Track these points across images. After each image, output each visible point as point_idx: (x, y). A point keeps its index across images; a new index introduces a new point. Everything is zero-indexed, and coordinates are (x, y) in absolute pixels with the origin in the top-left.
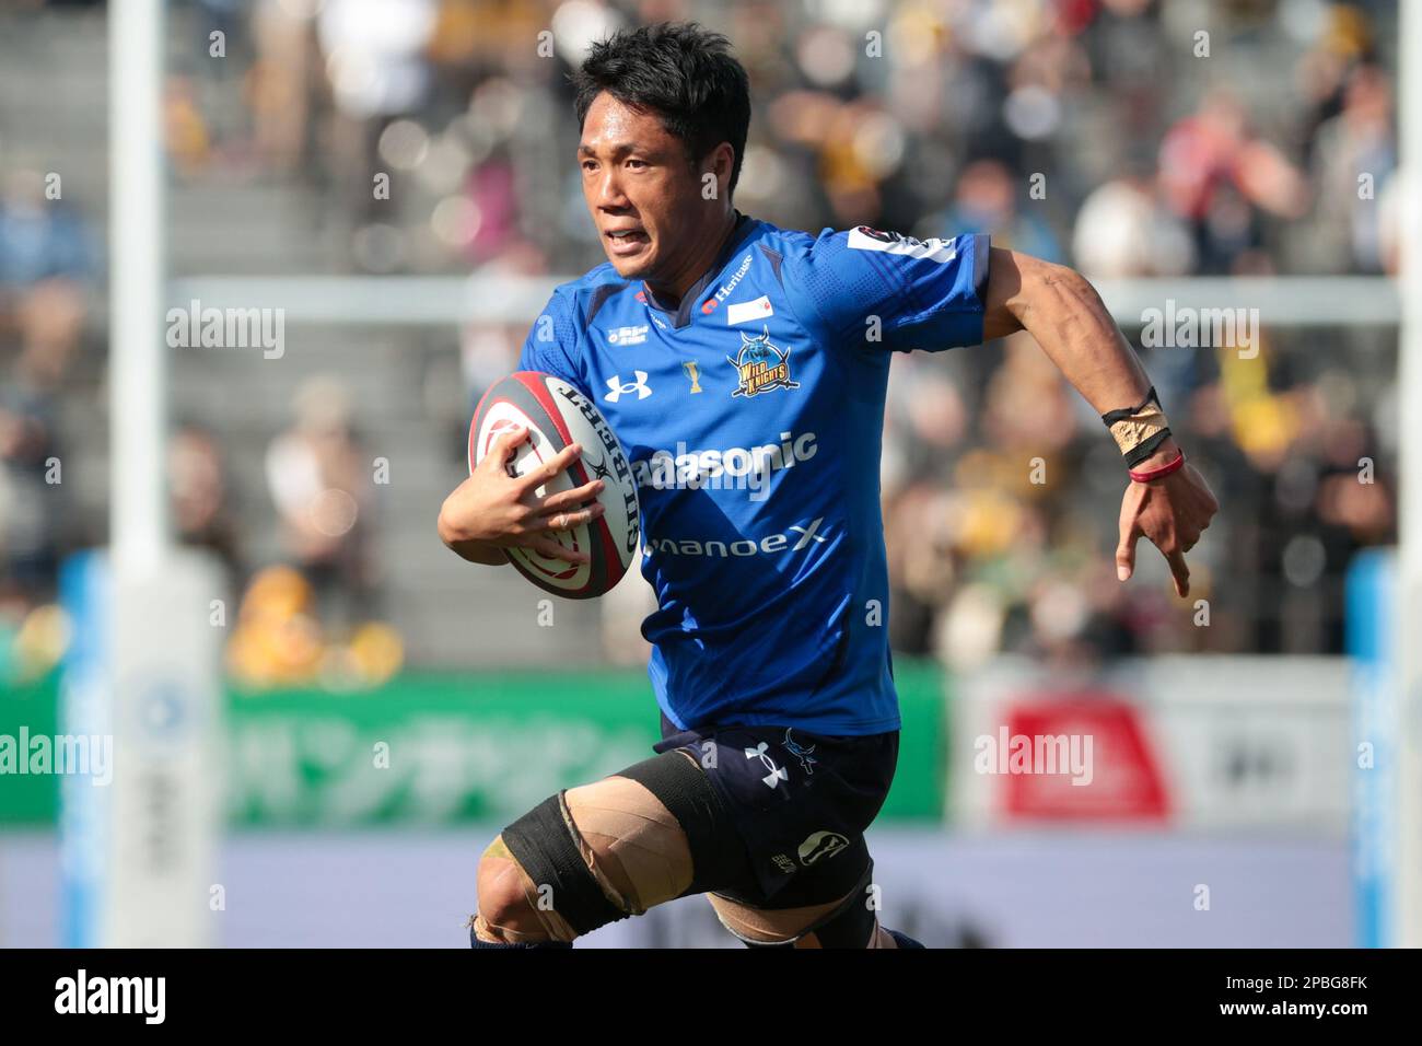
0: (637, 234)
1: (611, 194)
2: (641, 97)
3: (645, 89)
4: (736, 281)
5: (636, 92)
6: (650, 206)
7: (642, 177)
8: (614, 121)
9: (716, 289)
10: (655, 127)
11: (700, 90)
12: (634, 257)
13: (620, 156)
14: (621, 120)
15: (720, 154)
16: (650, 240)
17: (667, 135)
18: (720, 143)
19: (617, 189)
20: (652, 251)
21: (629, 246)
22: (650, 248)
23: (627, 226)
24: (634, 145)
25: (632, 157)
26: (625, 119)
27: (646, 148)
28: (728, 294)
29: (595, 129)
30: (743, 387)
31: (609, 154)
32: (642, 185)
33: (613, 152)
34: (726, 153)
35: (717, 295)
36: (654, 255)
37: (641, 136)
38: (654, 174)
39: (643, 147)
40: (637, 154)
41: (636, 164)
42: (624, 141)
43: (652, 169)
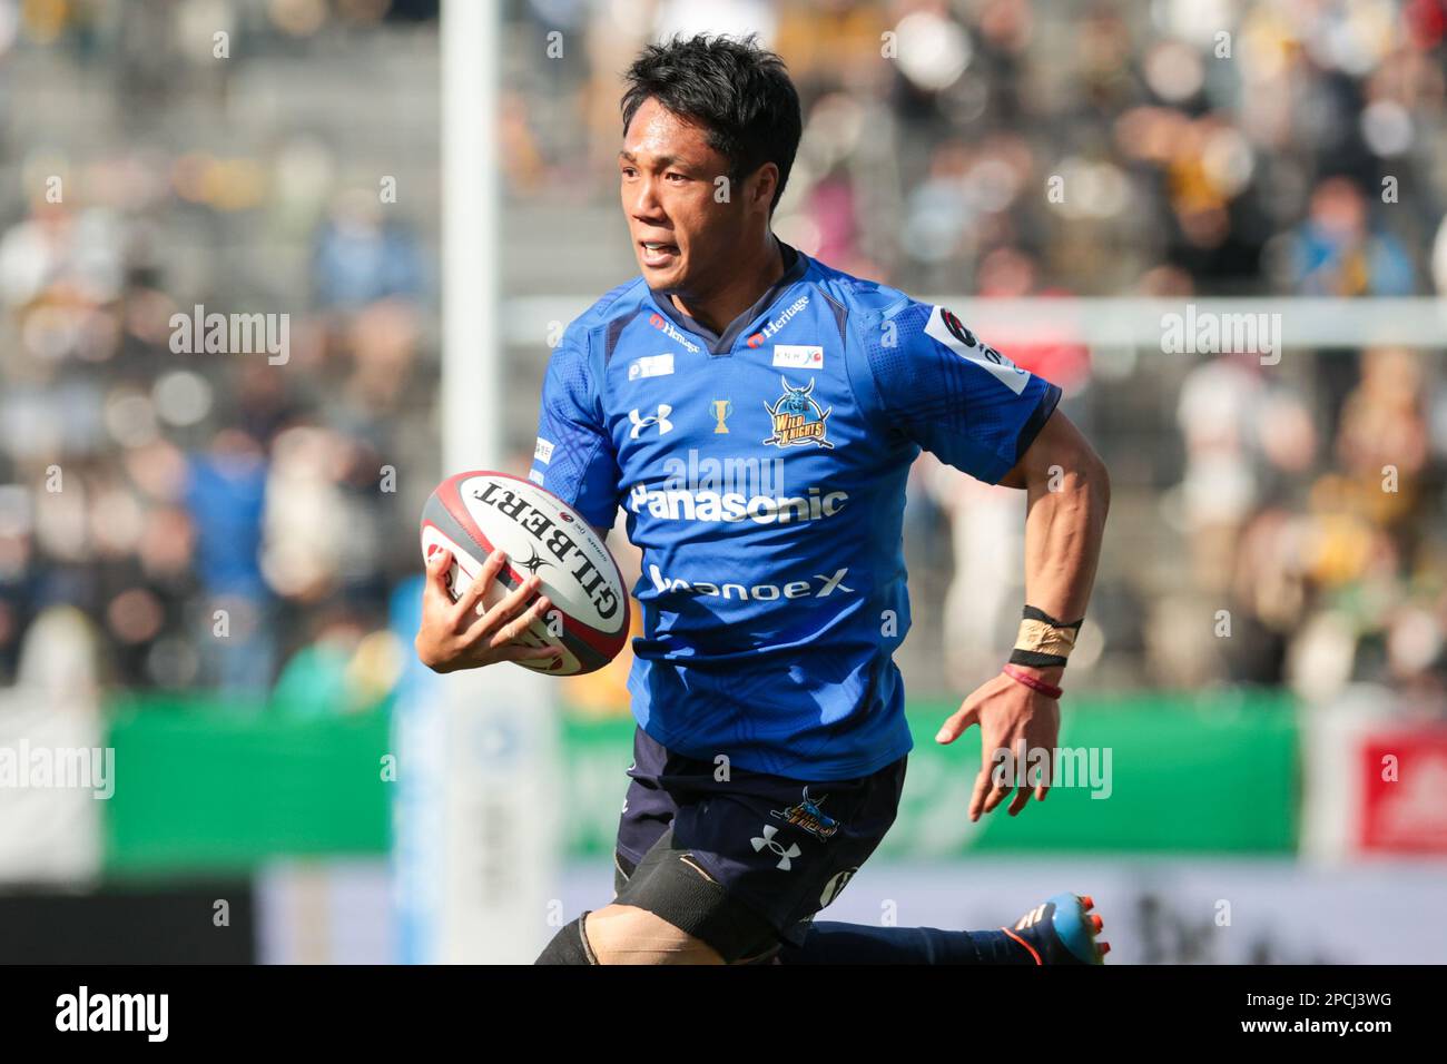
0: (670, 247)
1: (647, 204)
2: (689, 108)
3: (693, 100)
4: (785, 319)
5: (684, 101)
6: (686, 220)
7: (681, 191)
8: (658, 131)
9: (765, 324)
10: (700, 140)
11: (750, 107)
12: (665, 270)
13: (660, 167)
14: (665, 130)
15: (764, 174)
16: (679, 254)
17: (711, 151)
18: (767, 162)
19: (654, 201)
20: (681, 267)
21: (658, 258)
22: (679, 263)
23: (661, 239)
24: (675, 157)
25: (671, 169)
26: (669, 130)
27: (687, 161)
28: (776, 330)
29: (639, 136)
30: (778, 437)
31: (650, 164)
32: (680, 198)
33: (653, 162)
34: (770, 174)
35: (765, 331)
36: (684, 271)
37: (683, 149)
38: (694, 189)
39: (685, 160)
40: (678, 167)
41: (675, 177)
42: (666, 153)
43: (693, 183)
